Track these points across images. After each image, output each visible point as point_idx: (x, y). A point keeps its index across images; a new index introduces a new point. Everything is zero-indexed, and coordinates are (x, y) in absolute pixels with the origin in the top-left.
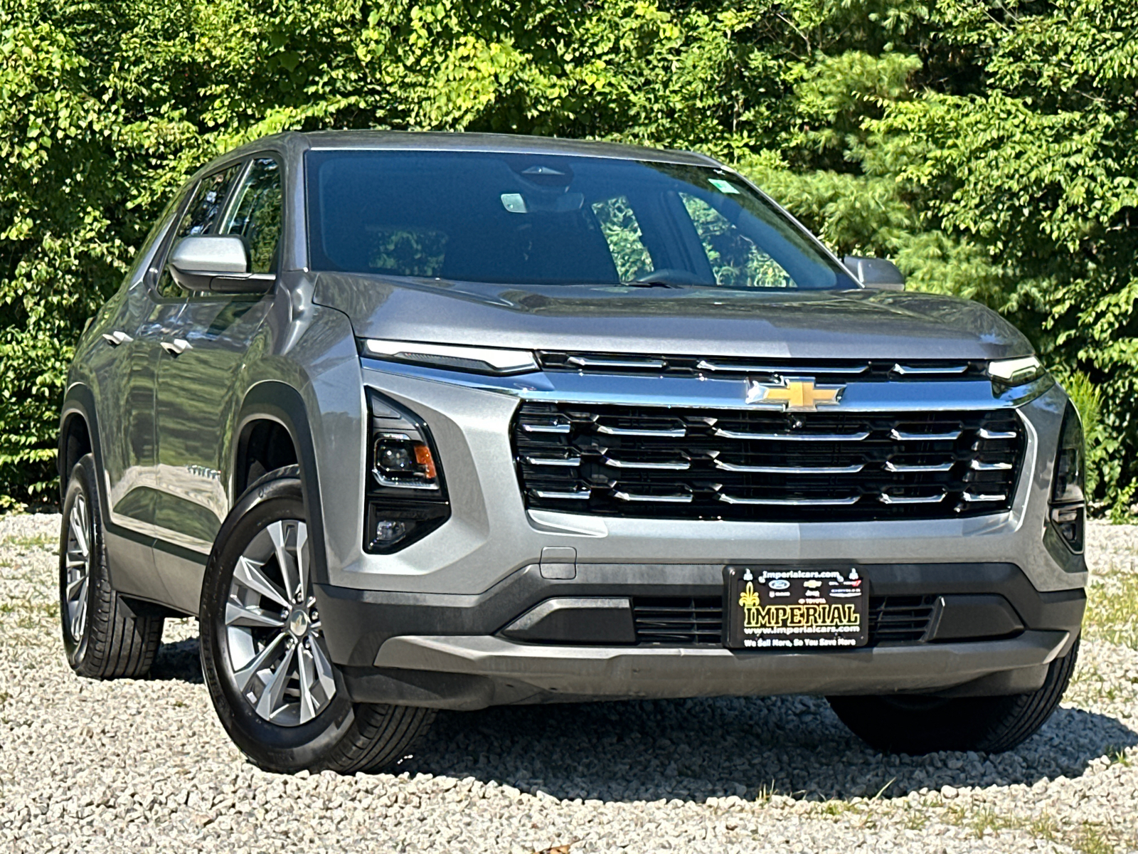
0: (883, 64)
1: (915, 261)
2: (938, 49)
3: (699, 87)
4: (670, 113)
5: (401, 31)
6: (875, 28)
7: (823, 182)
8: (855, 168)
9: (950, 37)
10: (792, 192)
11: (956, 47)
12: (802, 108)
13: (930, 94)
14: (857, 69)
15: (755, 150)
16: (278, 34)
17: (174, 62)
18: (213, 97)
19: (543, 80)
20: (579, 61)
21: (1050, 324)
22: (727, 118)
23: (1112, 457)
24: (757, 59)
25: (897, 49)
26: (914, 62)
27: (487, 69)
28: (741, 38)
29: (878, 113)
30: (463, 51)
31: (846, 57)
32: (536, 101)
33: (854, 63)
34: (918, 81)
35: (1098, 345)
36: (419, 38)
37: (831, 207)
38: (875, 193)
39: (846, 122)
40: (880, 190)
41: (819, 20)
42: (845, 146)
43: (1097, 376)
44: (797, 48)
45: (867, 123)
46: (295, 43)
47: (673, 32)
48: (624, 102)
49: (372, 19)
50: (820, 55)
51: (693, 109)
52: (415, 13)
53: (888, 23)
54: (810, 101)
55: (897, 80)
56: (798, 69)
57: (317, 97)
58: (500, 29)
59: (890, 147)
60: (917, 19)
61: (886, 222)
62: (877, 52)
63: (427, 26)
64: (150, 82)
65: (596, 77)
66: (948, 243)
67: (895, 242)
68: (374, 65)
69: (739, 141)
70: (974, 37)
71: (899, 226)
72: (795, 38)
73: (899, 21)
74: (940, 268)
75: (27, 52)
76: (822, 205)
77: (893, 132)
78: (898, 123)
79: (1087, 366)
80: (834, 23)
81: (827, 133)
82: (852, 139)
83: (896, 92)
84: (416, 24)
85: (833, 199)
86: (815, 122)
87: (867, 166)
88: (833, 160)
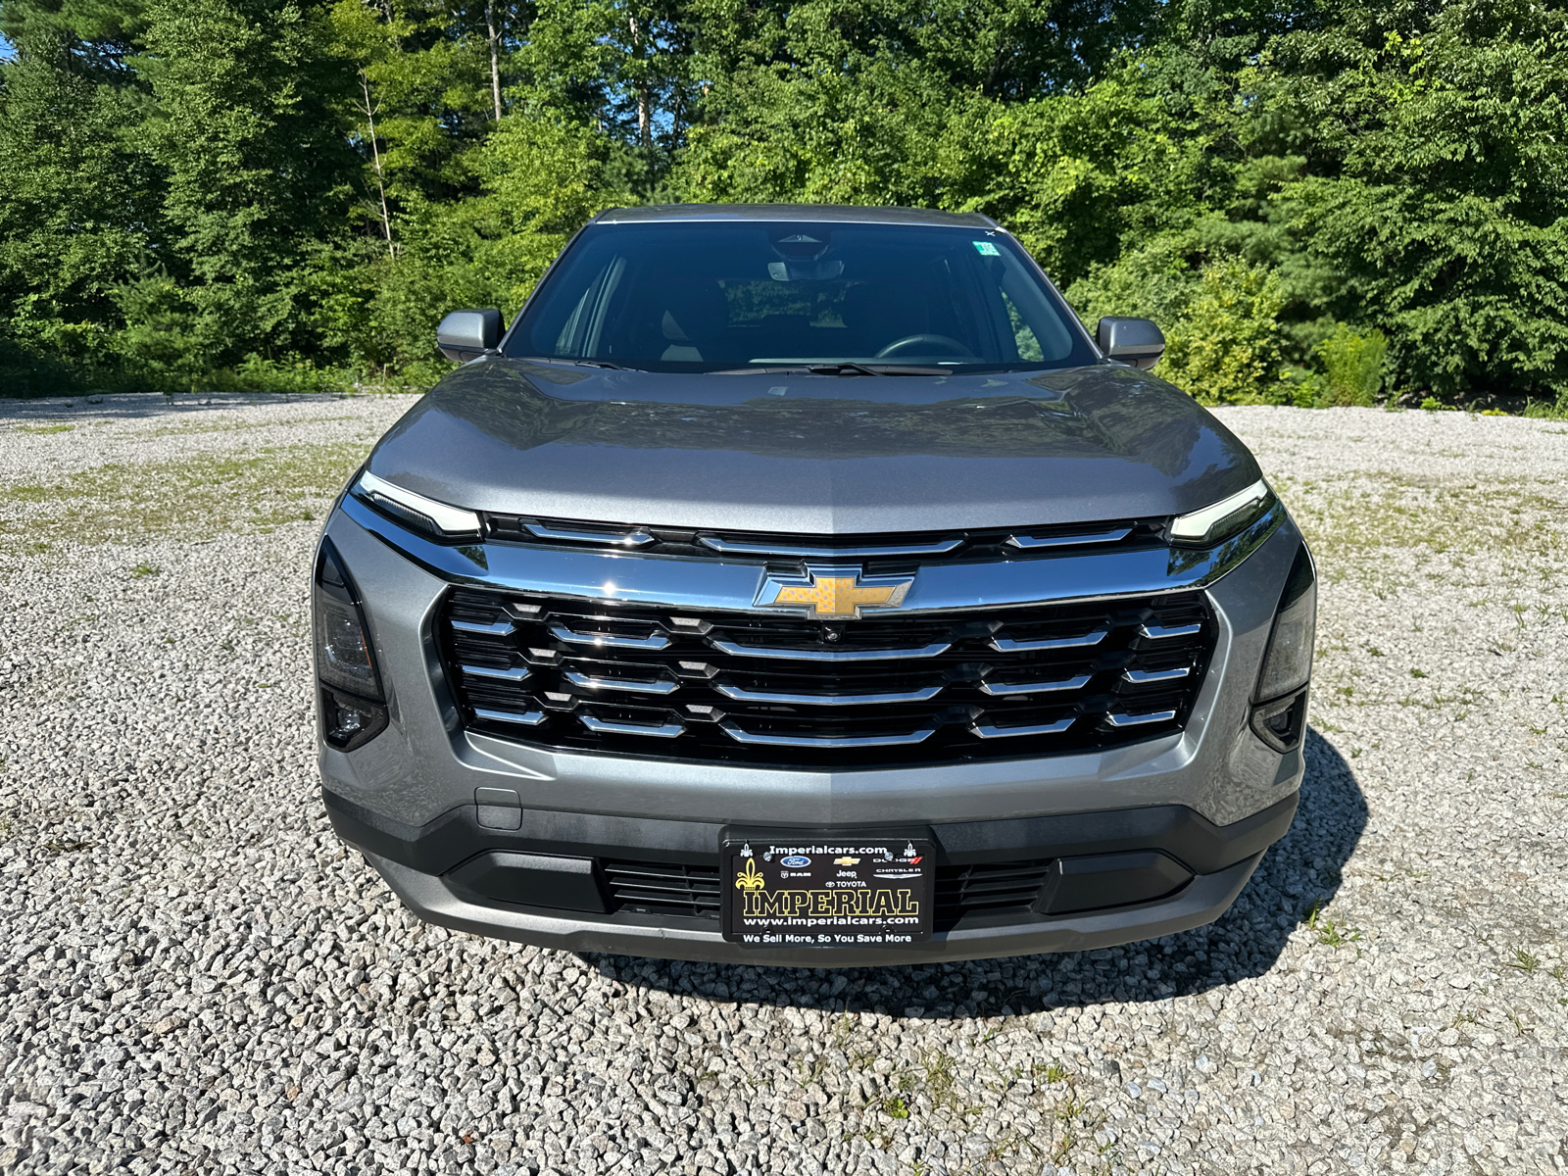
0: (1285, 162)
1: (1291, 269)
2: (1317, 152)
3: (1183, 178)
4: (1168, 192)
5: (1031, 155)
6: (1283, 141)
7: (1245, 227)
8: (1264, 219)
9: (1324, 145)
10: (1228, 233)
11: (1327, 151)
12: (1238, 187)
13: (1311, 178)
14: (1270, 165)
15: (1212, 210)
16: (974, 160)
17: (925, 177)
18: (942, 194)
19: (1102, 177)
20: (1125, 168)
21: (1364, 303)
22: (1199, 196)
23: (1391, 372)
24: (1216, 161)
25: (1294, 153)
26: (1302, 160)
27: (1073, 173)
28: (1211, 151)
29: (1278, 189)
30: (1061, 164)
31: (1264, 159)
32: (1098, 190)
33: (1269, 162)
34: (1303, 171)
35: (1391, 315)
36: (1039, 158)
37: (1248, 240)
38: (1273, 232)
39: (1261, 194)
40: (1276, 230)
41: (1252, 139)
42: (1260, 207)
43: (1388, 331)
44: (1239, 155)
45: (1273, 196)
46: (981, 165)
47: (1172, 150)
48: (1146, 187)
49: (1017, 150)
50: (1250, 158)
51: (1181, 191)
52: (1038, 145)
53: (1289, 139)
54: (1244, 183)
55: (1292, 170)
56: (1239, 167)
57: (990, 192)
58: (1082, 152)
59: (1285, 207)
60: (1306, 136)
61: (1278, 247)
62: (1282, 155)
63: (1044, 152)
64: (913, 189)
65: (1132, 177)
66: (1311, 258)
67: (1282, 258)
68: (1018, 173)
69: (1203, 206)
70: (1338, 144)
71: (1285, 250)
72: (1239, 150)
73: (1296, 137)
74: (1305, 272)
75: (849, 175)
76: (1243, 239)
77: (1286, 199)
78: (1288, 194)
79: (1383, 327)
80: (1261, 140)
81: (1251, 200)
82: (1263, 203)
83: (1291, 177)
84: (1038, 151)
85: (1249, 236)
86: (1245, 195)
87: (1270, 218)
88: (1252, 215)
